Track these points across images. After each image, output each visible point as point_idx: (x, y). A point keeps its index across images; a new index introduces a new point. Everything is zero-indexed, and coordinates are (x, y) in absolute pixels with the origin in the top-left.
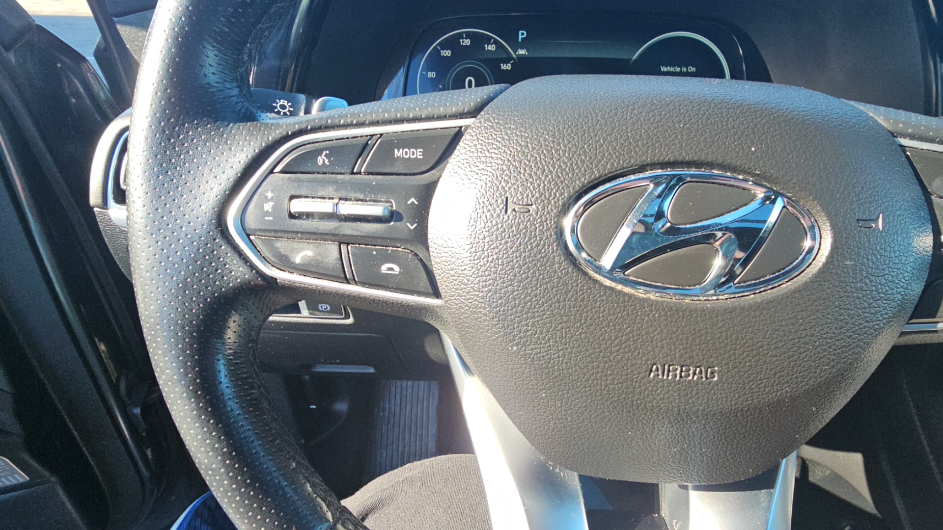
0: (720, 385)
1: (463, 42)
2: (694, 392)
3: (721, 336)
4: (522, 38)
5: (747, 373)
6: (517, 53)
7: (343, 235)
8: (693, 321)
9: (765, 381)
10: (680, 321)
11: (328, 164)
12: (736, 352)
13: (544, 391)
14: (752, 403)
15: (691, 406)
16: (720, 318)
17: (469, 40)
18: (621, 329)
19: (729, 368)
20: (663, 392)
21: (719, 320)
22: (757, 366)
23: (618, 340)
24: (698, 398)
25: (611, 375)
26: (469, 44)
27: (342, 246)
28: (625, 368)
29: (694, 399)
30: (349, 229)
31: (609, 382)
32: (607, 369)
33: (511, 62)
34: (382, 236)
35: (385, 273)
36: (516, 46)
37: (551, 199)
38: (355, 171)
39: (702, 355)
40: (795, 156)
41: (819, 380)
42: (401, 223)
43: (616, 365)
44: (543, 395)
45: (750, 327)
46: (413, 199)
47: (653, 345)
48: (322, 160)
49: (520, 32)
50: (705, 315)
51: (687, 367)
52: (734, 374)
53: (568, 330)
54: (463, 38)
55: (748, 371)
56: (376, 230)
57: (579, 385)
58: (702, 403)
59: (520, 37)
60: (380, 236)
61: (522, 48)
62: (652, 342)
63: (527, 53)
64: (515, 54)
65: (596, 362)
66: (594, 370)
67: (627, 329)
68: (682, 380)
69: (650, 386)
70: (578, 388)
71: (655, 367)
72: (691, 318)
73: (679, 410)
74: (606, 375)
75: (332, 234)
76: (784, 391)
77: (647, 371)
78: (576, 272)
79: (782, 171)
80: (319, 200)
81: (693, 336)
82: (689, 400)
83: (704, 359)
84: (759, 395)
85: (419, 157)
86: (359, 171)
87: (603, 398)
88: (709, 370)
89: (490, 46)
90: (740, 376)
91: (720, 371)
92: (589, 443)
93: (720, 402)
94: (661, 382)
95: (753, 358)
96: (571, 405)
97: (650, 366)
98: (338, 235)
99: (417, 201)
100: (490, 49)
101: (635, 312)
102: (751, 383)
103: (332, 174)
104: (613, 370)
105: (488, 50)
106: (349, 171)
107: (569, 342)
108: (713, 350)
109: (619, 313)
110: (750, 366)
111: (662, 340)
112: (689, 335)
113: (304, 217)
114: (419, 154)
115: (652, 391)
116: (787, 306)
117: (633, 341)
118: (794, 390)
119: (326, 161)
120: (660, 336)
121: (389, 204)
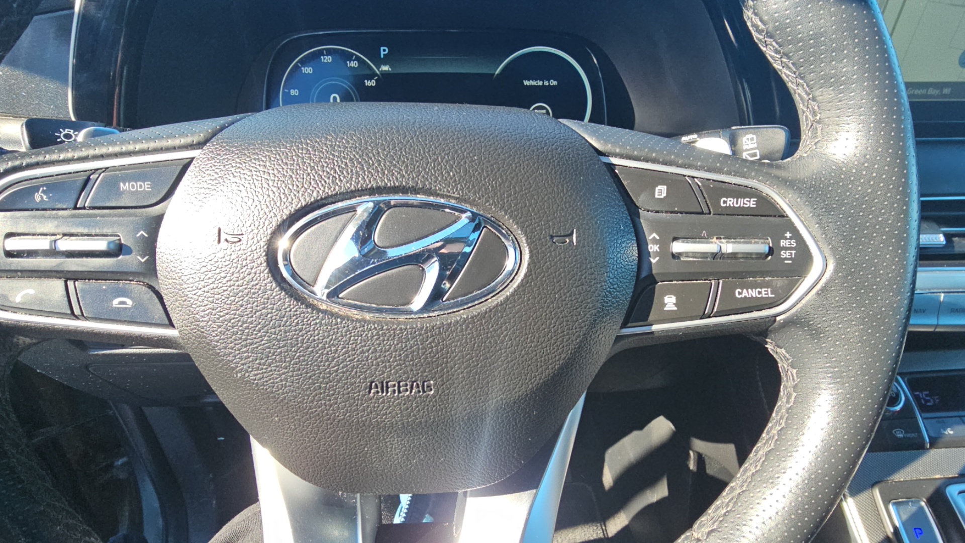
0: (437, 397)
1: (324, 59)
2: (414, 405)
3: (432, 351)
4: (384, 55)
5: (461, 384)
6: (380, 69)
7: (67, 271)
8: (405, 338)
9: (479, 390)
10: (392, 340)
11: (47, 200)
12: (448, 365)
13: (276, 415)
14: (471, 412)
15: (414, 419)
16: (429, 334)
17: (330, 57)
18: (337, 350)
19: (443, 380)
20: (385, 408)
21: (428, 336)
22: (469, 377)
23: (335, 360)
24: (419, 410)
25: (333, 394)
26: (330, 61)
27: (69, 282)
28: (345, 387)
29: (415, 412)
30: (74, 265)
31: (332, 402)
32: (329, 389)
33: (375, 78)
34: (111, 270)
35: (116, 308)
36: (379, 62)
37: (259, 228)
38: (78, 206)
39: (416, 370)
40: (491, 179)
41: (530, 386)
42: (130, 256)
43: (336, 385)
44: (276, 419)
45: (458, 341)
46: (142, 232)
47: (368, 363)
48: (38, 197)
49: (382, 48)
50: (415, 332)
51: (404, 382)
52: (449, 386)
53: (286, 354)
54: (324, 55)
55: (462, 382)
56: (104, 264)
57: (304, 407)
58: (423, 415)
59: (382, 53)
60: (108, 270)
61: (385, 64)
62: (367, 360)
63: (390, 69)
64: (379, 70)
65: (317, 383)
66: (317, 391)
67: (342, 350)
68: (400, 395)
69: (372, 403)
70: (305, 409)
71: (373, 384)
72: (402, 336)
73: (403, 423)
74: (328, 395)
75: (55, 271)
76: (499, 398)
77: (366, 389)
78: (288, 297)
79: (478, 194)
80: (40, 237)
81: (406, 353)
82: (410, 414)
83: (418, 373)
84: (476, 404)
85: (146, 189)
86: (82, 206)
87: (330, 418)
88: (425, 383)
89: (352, 62)
90: (455, 388)
91: (435, 385)
92: (333, 461)
93: (440, 413)
94: (381, 398)
95: (465, 370)
96: (304, 427)
97: (369, 384)
98: (63, 271)
99: (147, 233)
100: (352, 66)
101: (348, 333)
102: (466, 393)
103: (54, 209)
104: (334, 390)
105: (351, 67)
106: (72, 206)
107: (289, 366)
108: (426, 365)
109: (333, 335)
110: (463, 377)
111: (377, 359)
112: (402, 352)
113: (25, 255)
114: (146, 186)
115: (374, 407)
116: (491, 319)
117: (349, 361)
118: (509, 396)
119: (45, 197)
120: (374, 355)
121: (118, 238)
